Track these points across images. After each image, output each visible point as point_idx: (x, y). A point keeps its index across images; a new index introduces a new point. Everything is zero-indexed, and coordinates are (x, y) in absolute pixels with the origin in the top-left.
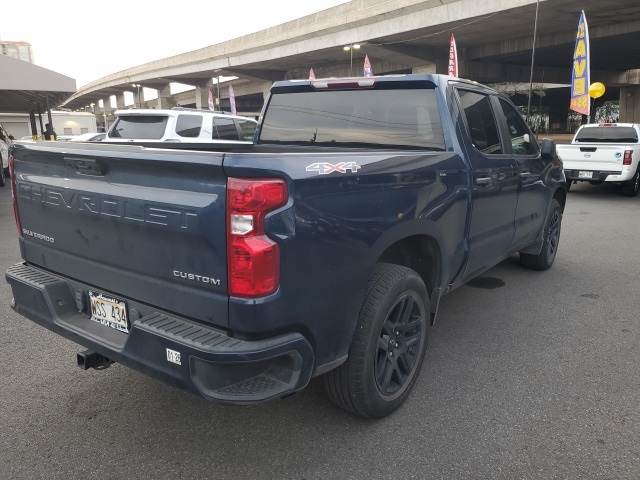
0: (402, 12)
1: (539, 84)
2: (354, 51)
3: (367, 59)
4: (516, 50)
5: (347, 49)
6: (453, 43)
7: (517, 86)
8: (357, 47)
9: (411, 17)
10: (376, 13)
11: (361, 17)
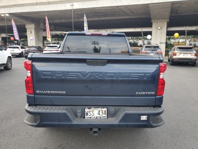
0: (22, 5)
1: (62, 32)
2: (6, 16)
3: (12, 20)
4: (59, 22)
5: (3, 15)
6: (47, 18)
7: (56, 32)
8: (7, 15)
9: (26, 7)
10: (11, 4)
11: (5, 5)
